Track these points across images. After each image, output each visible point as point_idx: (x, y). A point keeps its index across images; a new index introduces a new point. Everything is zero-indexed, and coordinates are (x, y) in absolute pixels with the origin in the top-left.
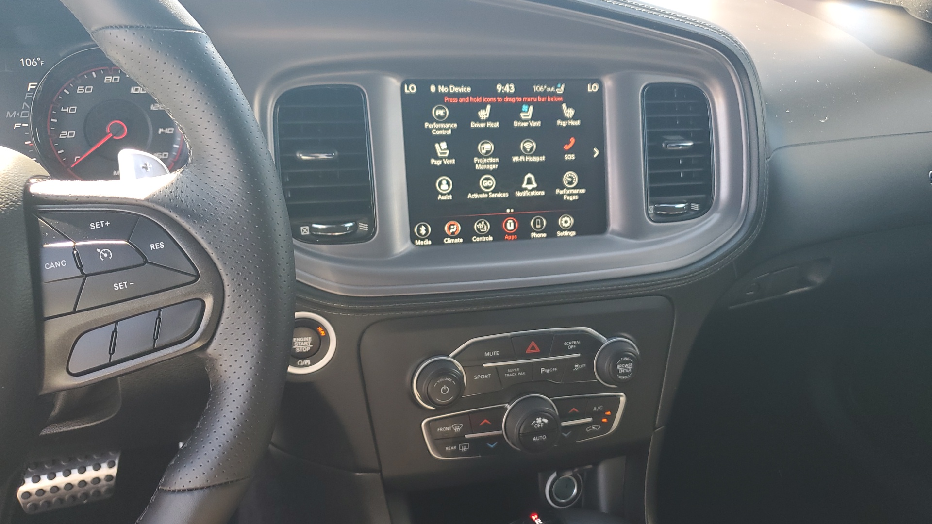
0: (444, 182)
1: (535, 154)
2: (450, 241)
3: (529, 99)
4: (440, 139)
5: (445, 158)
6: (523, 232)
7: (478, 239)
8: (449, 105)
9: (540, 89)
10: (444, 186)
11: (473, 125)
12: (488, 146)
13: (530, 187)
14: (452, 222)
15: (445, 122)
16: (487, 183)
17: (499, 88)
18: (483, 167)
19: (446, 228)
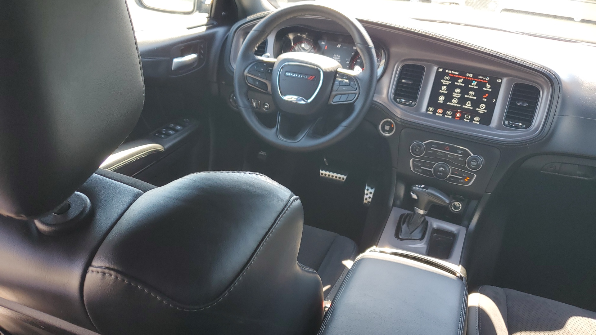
0: (442, 97)
1: (473, 96)
2: (438, 114)
3: (476, 80)
4: (445, 85)
5: (444, 91)
6: (462, 118)
7: (447, 116)
8: (450, 77)
9: (481, 77)
10: (441, 99)
11: (456, 83)
12: (459, 90)
13: (468, 105)
14: (440, 109)
15: (448, 81)
16: (455, 101)
17: (467, 75)
18: (455, 96)
19: (438, 111)
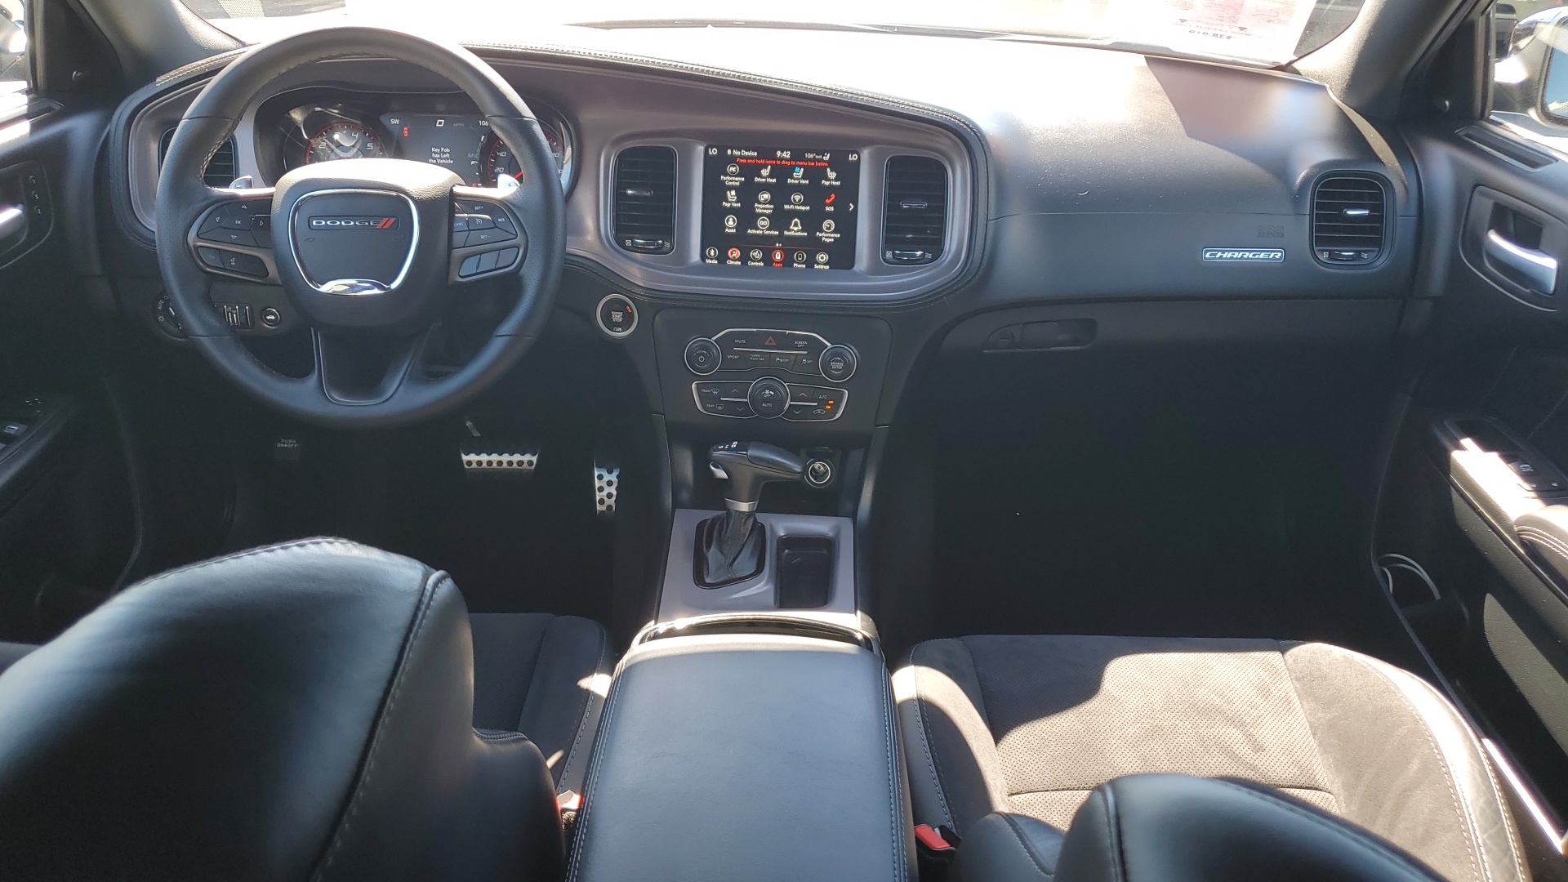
0: (731, 219)
1: (803, 204)
2: (732, 262)
3: (801, 163)
4: (731, 188)
5: (733, 202)
6: (787, 262)
7: (752, 264)
8: (740, 165)
9: (811, 156)
10: (731, 223)
11: (757, 179)
12: (766, 196)
13: (796, 229)
14: (734, 249)
15: (735, 176)
16: (763, 223)
17: (779, 153)
18: (760, 211)
19: (729, 253)
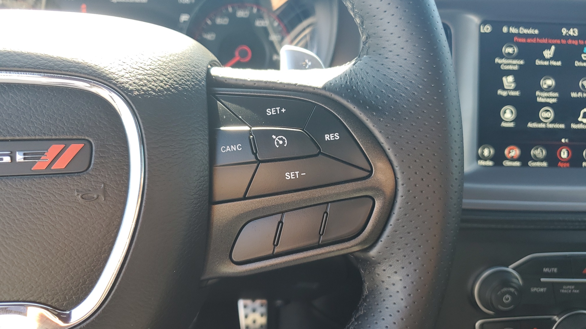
0: (508, 111)
2: (509, 163)
4: (508, 73)
5: (510, 90)
6: (575, 161)
7: (534, 164)
8: (518, 45)
10: (508, 115)
11: (538, 62)
12: (550, 82)
14: (512, 146)
15: (513, 59)
16: (547, 115)
17: (564, 30)
18: (543, 100)
19: (506, 152)
